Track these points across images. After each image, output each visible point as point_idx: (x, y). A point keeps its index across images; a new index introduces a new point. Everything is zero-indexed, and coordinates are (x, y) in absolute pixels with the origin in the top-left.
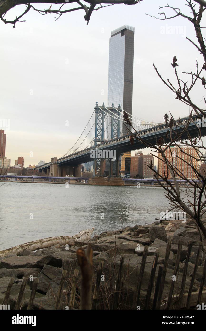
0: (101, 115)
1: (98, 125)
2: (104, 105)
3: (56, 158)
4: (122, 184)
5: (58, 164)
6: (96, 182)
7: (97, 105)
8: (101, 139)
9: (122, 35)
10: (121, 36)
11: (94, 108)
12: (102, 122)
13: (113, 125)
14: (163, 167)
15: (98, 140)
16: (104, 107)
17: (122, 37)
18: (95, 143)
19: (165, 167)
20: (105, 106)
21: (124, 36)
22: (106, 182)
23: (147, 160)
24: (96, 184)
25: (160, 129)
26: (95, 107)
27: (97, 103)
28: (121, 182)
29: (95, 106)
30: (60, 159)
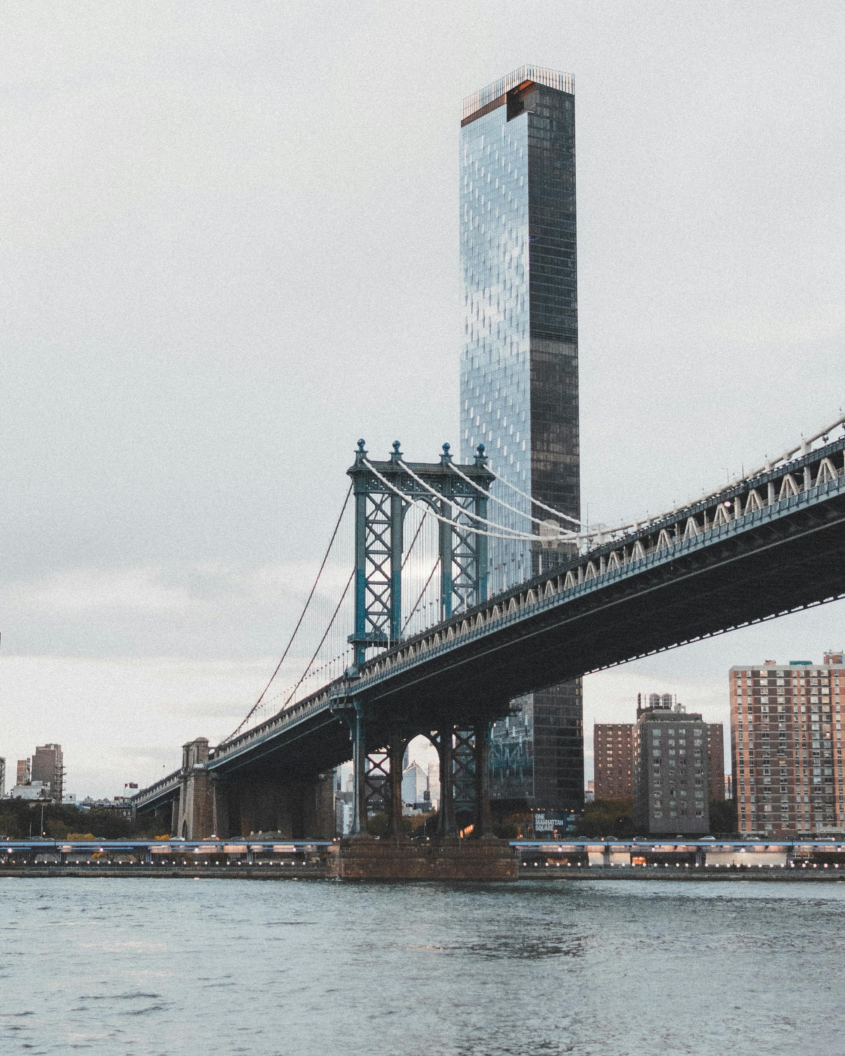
0: (387, 507)
1: (369, 558)
2: (397, 454)
3: (202, 743)
4: (508, 873)
5: (214, 775)
6: (361, 866)
7: (361, 453)
8: (387, 631)
9: (512, 114)
10: (508, 120)
11: (349, 473)
12: (389, 545)
13: (448, 556)
14: (759, 773)
15: (368, 639)
16: (398, 464)
17: (511, 121)
18: (359, 655)
19: (767, 771)
20: (403, 457)
21: (523, 119)
22: (420, 860)
23: (670, 737)
24: (361, 872)
25: (621, 557)
26: (352, 463)
27: (361, 443)
28: (503, 861)
29: (351, 461)
30: (221, 748)
